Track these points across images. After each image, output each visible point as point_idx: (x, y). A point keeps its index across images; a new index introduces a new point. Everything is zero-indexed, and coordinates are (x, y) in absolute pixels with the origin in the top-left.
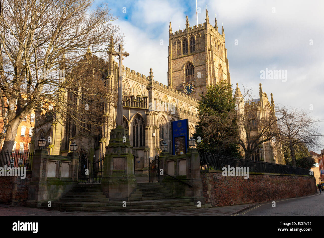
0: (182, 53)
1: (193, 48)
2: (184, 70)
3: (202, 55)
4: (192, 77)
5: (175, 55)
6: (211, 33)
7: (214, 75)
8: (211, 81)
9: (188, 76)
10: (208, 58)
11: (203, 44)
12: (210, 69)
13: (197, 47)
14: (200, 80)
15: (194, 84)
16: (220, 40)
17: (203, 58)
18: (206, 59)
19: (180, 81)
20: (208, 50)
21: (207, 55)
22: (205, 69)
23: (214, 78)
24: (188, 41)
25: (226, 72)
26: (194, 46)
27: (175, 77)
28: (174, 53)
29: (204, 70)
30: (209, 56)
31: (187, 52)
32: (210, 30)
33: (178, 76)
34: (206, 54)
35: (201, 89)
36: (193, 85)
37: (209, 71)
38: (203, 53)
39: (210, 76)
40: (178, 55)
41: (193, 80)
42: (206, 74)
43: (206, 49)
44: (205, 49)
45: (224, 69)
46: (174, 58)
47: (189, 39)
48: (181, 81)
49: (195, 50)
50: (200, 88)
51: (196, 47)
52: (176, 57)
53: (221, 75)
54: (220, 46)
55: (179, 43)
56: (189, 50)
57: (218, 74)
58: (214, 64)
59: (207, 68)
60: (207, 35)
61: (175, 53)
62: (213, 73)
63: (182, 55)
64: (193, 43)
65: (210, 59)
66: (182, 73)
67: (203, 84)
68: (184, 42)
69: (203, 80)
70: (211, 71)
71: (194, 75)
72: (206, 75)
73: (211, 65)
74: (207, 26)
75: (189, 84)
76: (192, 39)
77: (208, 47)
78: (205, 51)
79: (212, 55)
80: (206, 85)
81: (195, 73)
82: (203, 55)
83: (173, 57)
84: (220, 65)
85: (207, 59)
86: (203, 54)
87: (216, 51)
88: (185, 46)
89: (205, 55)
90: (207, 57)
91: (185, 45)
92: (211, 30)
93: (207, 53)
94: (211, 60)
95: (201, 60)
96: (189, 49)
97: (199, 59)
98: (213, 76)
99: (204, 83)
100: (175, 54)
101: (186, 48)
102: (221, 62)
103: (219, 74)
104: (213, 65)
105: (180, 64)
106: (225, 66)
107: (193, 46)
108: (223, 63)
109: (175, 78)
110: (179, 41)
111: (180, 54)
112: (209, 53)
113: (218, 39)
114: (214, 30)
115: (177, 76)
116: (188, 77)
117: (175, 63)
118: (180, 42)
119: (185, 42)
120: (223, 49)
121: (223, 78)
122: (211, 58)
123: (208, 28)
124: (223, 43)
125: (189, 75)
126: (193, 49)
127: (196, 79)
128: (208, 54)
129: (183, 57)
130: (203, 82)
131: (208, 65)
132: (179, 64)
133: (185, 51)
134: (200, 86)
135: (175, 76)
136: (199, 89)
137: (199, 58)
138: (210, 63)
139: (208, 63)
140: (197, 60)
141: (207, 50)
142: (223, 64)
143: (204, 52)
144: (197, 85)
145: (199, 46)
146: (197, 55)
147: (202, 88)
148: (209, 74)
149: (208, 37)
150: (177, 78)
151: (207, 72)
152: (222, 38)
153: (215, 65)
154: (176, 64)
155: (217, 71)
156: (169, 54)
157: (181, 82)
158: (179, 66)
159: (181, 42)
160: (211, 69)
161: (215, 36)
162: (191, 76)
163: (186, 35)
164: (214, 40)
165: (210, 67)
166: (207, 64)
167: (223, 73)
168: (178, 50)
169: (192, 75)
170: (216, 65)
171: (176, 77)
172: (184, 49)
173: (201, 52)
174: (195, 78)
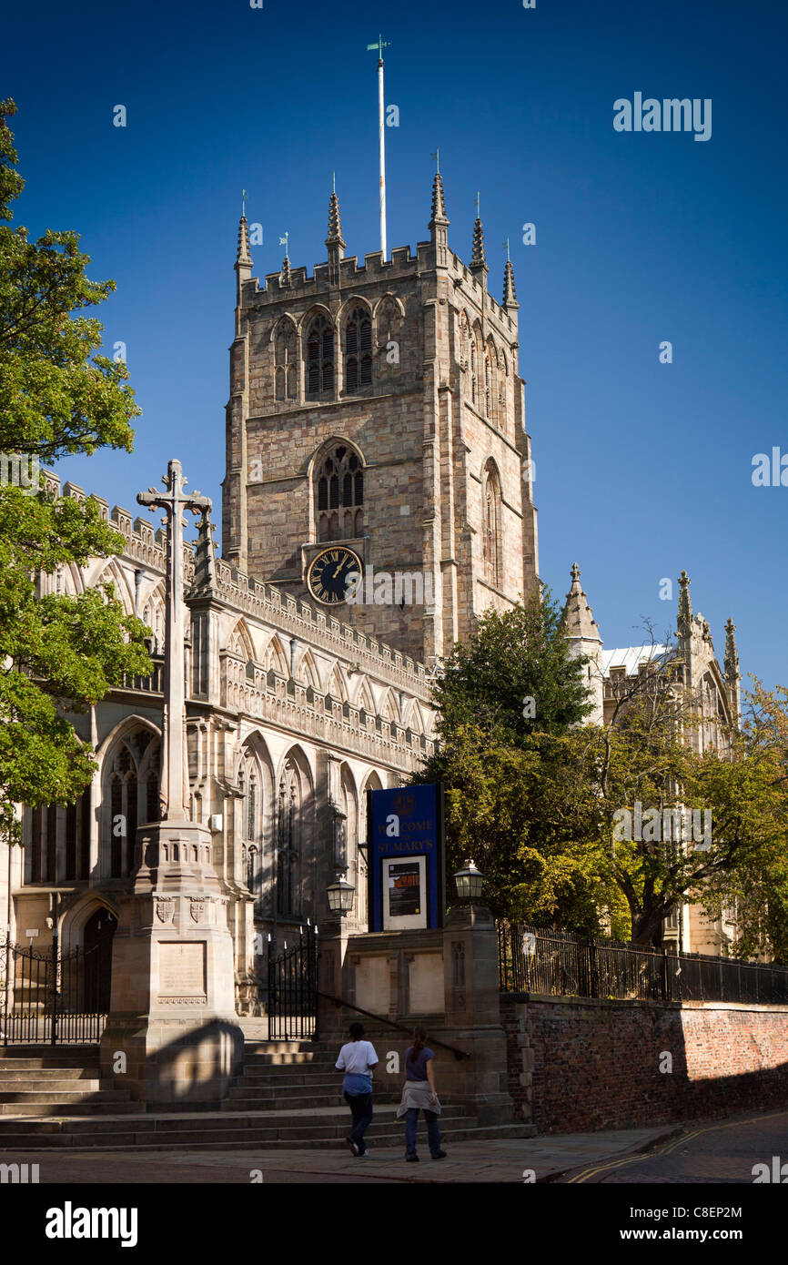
0: (303, 388)
1: (359, 367)
2: (311, 479)
3: (404, 408)
4: (348, 518)
5: (265, 398)
6: (457, 300)
7: (465, 515)
8: (446, 548)
9: (329, 513)
10: (437, 428)
11: (412, 354)
12: (445, 484)
13: (381, 367)
14: (392, 536)
15: (360, 554)
16: (497, 337)
17: (410, 428)
18: (427, 432)
19: (289, 536)
20: (437, 385)
21: (432, 413)
22: (422, 481)
23: (461, 531)
24: (336, 328)
25: (519, 499)
26: (367, 361)
27: (262, 510)
28: (262, 384)
29: (413, 488)
30: (444, 418)
31: (331, 385)
32: (451, 283)
33: (280, 506)
34: (427, 408)
36: (353, 563)
37: (437, 492)
38: (409, 399)
39: (445, 521)
40: (283, 399)
41: (358, 534)
42: (426, 507)
43: (427, 381)
44: (422, 379)
45: (508, 482)
46: (258, 413)
47: (338, 318)
48: (294, 535)
49: (373, 378)
51: (375, 362)
52: (272, 411)
53: (493, 515)
54: (494, 364)
55: (286, 333)
56: (340, 379)
57: (479, 508)
58: (462, 459)
59: (432, 477)
60: (433, 306)
61: (268, 385)
62: (456, 506)
63: (303, 402)
64: (359, 343)
65: (447, 433)
66: (298, 494)
67: (408, 558)
68: (313, 333)
69: (407, 541)
70: (448, 493)
71: (359, 511)
72: (426, 512)
73: (451, 462)
74: (438, 264)
75: (337, 554)
76: (358, 324)
77: (442, 373)
78: (420, 390)
79: (457, 417)
80: (421, 565)
81: (370, 500)
82: (409, 412)
83: (253, 406)
84: (491, 466)
85: (433, 431)
86: (409, 405)
87: (476, 390)
88: (321, 353)
89: (422, 410)
90: (432, 425)
92: (457, 283)
93: (432, 403)
94: (450, 436)
95: (400, 434)
96: (340, 370)
97: (388, 430)
98: (456, 521)
99: (411, 552)
100: (264, 394)
101: (325, 366)
102: (496, 449)
103: (486, 509)
104: (458, 464)
105: (292, 444)
106: (513, 468)
107: (358, 357)
108: (504, 451)
109: (264, 519)
110: (287, 327)
111: (295, 396)
112: (444, 404)
113: (488, 330)
114: (470, 284)
115: (272, 507)
116: (329, 516)
117: (266, 441)
118: (293, 332)
119: (321, 331)
120: (507, 379)
121: (504, 528)
122: (450, 427)
123: (440, 273)
124: (507, 351)
125: (335, 505)
126: (361, 373)
127: (372, 531)
128: (437, 410)
129: (307, 411)
130: (407, 547)
131: (437, 465)
132: (283, 444)
133: (320, 381)
134: (388, 567)
135: (265, 509)
137: (390, 422)
138: (444, 455)
139: (437, 454)
140: (381, 431)
141: (432, 384)
142: (505, 457)
143: (417, 396)
144: (375, 560)
146: (379, 405)
148: (437, 508)
149: (440, 318)
150: (274, 518)
151: (430, 497)
152: (505, 324)
153: (467, 464)
154: (267, 445)
155: (475, 493)
156: (232, 386)
157: (294, 539)
158: (284, 455)
159: (300, 329)
160: (448, 484)
161: (474, 314)
162: (347, 513)
163: (326, 297)
164: (466, 335)
165: (444, 476)
166: (432, 457)
167: (504, 507)
168: (280, 370)
169: (354, 509)
170: (475, 463)
171: (270, 512)
172: (311, 371)
173: (403, 394)
174: (365, 523)
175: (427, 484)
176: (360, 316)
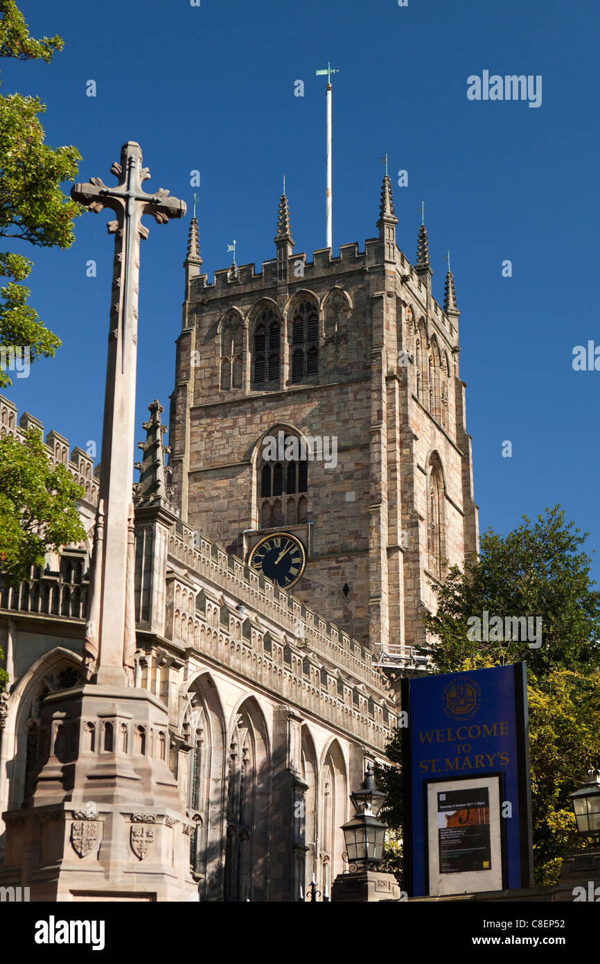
0: (248, 378)
1: (306, 358)
2: (254, 466)
3: (351, 396)
4: (291, 505)
5: (211, 388)
6: (403, 295)
7: (412, 502)
8: (393, 534)
9: (272, 500)
10: (384, 415)
11: (359, 344)
12: (392, 470)
13: (327, 357)
14: (337, 522)
15: (304, 540)
16: (439, 338)
17: (356, 415)
18: (374, 418)
19: (230, 522)
20: (385, 373)
21: (380, 400)
22: (369, 466)
23: (408, 517)
24: (283, 320)
25: (460, 496)
26: (314, 352)
27: (203, 496)
28: (207, 374)
29: (358, 474)
30: (391, 405)
31: (276, 375)
32: (399, 279)
33: (222, 493)
34: (375, 395)
35: (338, 568)
36: (296, 549)
37: (384, 478)
38: (355, 387)
39: (392, 507)
40: (228, 389)
41: (301, 520)
42: (373, 492)
43: (375, 369)
44: (369, 367)
45: (451, 478)
46: (201, 402)
47: (286, 310)
48: (235, 521)
49: (320, 368)
50: (334, 564)
51: (321, 353)
52: (217, 399)
53: (436, 510)
54: (437, 364)
55: (233, 326)
56: (287, 369)
57: (424, 499)
58: (410, 447)
59: (379, 463)
60: (381, 297)
61: (213, 375)
62: (403, 493)
63: (248, 391)
64: (305, 335)
65: (394, 420)
66: (241, 481)
67: (353, 544)
68: (260, 327)
69: (352, 527)
70: (395, 479)
71: (302, 498)
72: (372, 497)
73: (398, 449)
74: (387, 258)
75: (279, 540)
76: (305, 316)
77: (389, 362)
78: (368, 378)
79: (404, 405)
80: (367, 550)
81: (314, 486)
82: (355, 399)
83: (198, 395)
84: (435, 459)
85: (380, 417)
86: (355, 393)
87: (420, 386)
88: (267, 345)
89: (370, 398)
90: (380, 412)
91: (267, 338)
92: (404, 279)
93: (379, 390)
94: (398, 424)
95: (346, 421)
96: (287, 360)
97: (334, 418)
98: (403, 507)
99: (356, 539)
100: (209, 384)
101: (271, 357)
102: (440, 444)
103: (430, 501)
104: (406, 451)
105: (236, 432)
106: (455, 466)
107: (305, 348)
108: (447, 448)
109: (205, 505)
110: (234, 321)
111: (240, 386)
112: (391, 392)
113: (432, 330)
114: (416, 283)
115: (214, 493)
116: (272, 503)
117: (209, 429)
118: (240, 324)
119: (267, 325)
120: (449, 380)
121: (447, 523)
122: (397, 414)
123: (388, 267)
124: (449, 354)
125: (277, 492)
126: (305, 365)
127: (316, 517)
128: (384, 397)
129: (251, 400)
130: (352, 533)
131: (385, 450)
132: (227, 431)
133: (266, 370)
134: (332, 553)
135: (207, 495)
136: (329, 569)
137: (336, 410)
138: (391, 441)
139: (384, 440)
140: (327, 419)
141: (380, 371)
142: (447, 454)
143: (364, 384)
144: (320, 545)
145: (337, 351)
146: (325, 393)
147: (348, 568)
148: (384, 494)
149: (388, 309)
150: (215, 504)
151: (377, 482)
152: (447, 328)
153: (414, 451)
154: (210, 433)
155: (421, 483)
156: (177, 377)
157: (236, 526)
158: (228, 442)
159: (247, 322)
160: (395, 470)
161: (419, 313)
162: (291, 500)
163: (274, 291)
164: (412, 331)
165: (392, 463)
166: (379, 443)
167: (447, 502)
168: (226, 361)
169: (297, 496)
170: (421, 454)
171: (211, 499)
172: (257, 362)
173: (350, 383)
174: (309, 510)
175: (374, 469)
176: (307, 309)
